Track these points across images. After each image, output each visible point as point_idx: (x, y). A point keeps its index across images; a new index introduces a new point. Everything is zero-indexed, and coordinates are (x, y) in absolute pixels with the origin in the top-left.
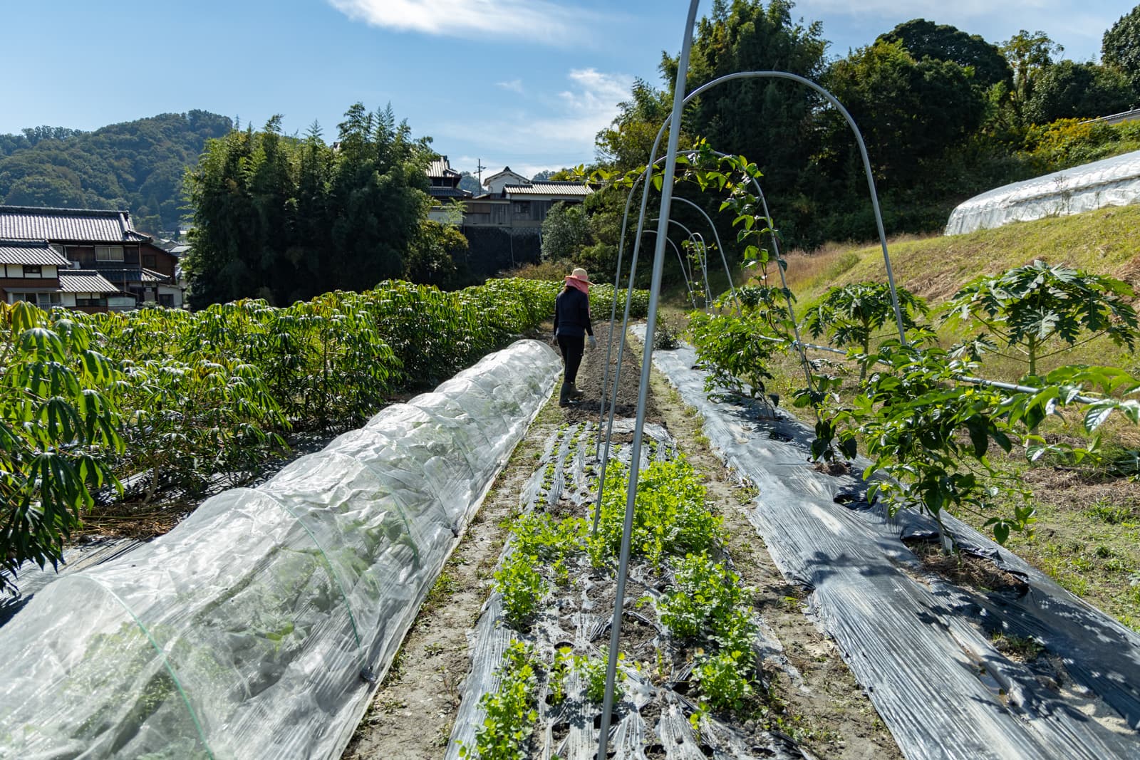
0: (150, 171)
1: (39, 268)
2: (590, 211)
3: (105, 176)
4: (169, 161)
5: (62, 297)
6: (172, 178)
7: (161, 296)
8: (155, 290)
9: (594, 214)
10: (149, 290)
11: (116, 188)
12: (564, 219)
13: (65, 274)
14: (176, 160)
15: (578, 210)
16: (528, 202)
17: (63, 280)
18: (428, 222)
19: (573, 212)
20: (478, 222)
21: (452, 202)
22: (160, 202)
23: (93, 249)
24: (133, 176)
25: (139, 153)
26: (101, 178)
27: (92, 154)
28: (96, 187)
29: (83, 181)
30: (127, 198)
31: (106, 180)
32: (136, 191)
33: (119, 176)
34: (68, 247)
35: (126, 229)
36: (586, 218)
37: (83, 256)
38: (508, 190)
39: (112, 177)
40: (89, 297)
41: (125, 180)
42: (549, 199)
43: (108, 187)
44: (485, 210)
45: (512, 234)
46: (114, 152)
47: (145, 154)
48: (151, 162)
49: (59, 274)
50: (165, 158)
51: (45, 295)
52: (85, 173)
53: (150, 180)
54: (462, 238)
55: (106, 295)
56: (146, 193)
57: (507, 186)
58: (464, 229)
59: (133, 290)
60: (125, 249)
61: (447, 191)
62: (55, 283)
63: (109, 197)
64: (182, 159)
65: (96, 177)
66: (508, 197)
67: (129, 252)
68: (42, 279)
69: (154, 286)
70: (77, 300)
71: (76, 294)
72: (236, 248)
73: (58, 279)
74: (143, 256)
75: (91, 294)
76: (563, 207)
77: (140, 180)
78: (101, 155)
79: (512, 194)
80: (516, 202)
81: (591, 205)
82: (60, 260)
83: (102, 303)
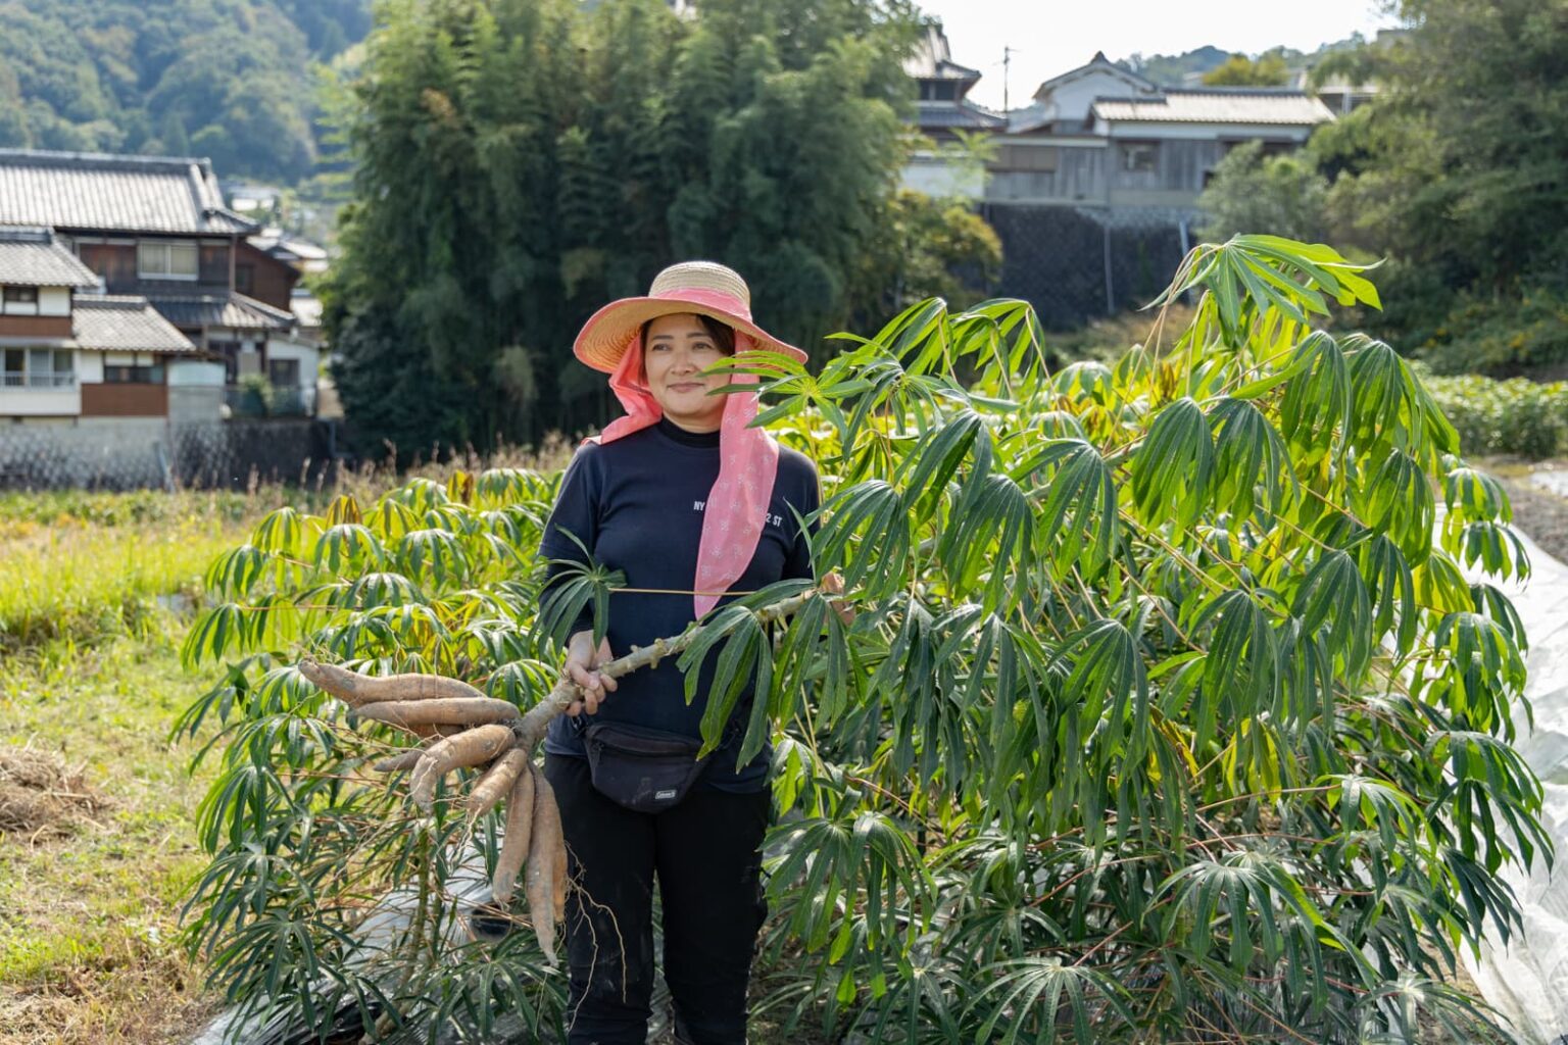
0: (172, 58)
1: (33, 292)
2: (1331, 166)
3: (70, 68)
4: (216, 34)
5: (77, 359)
6: (218, 74)
7: (274, 362)
8: (261, 347)
9: (1343, 175)
10: (248, 348)
11: (94, 97)
12: (1256, 188)
13: (84, 305)
14: (230, 30)
15: (1300, 163)
16: (1155, 142)
17: (81, 318)
18: (900, 192)
19: (1285, 169)
20: (1024, 195)
21: (959, 140)
22: (191, 130)
23: (133, 250)
24: (132, 68)
25: (150, 15)
26: (63, 73)
27: (47, 18)
28: (48, 95)
29: (24, 80)
30: (117, 122)
31: (74, 77)
32: (138, 105)
33: (102, 69)
34: (88, 242)
35: (206, 204)
36: (1318, 186)
37: (113, 265)
38: (1106, 111)
39: (87, 72)
40: (128, 361)
41: (115, 78)
42: (1210, 133)
43: (76, 95)
44: (1042, 162)
45: (1108, 223)
46: (95, 11)
47: (163, 17)
48: (176, 35)
49: (73, 305)
50: (206, 25)
51: (39, 352)
52: (29, 62)
53: (168, 79)
54: (986, 234)
55: (165, 358)
56: (157, 110)
57: (1101, 100)
58: (989, 212)
59: (214, 346)
60: (202, 249)
61: (942, 113)
62: (64, 325)
63: (79, 119)
64: (244, 27)
65: (50, 72)
66: (1102, 129)
67: (209, 256)
68: (37, 317)
69: (259, 338)
70: (107, 369)
71: (103, 353)
72: (446, 252)
73: (70, 318)
74: (238, 266)
75: (135, 353)
76: (1259, 157)
77: (149, 79)
78: (66, 19)
79: (1112, 122)
80: (1123, 142)
81: (1331, 150)
82: (77, 273)
83: (156, 376)
